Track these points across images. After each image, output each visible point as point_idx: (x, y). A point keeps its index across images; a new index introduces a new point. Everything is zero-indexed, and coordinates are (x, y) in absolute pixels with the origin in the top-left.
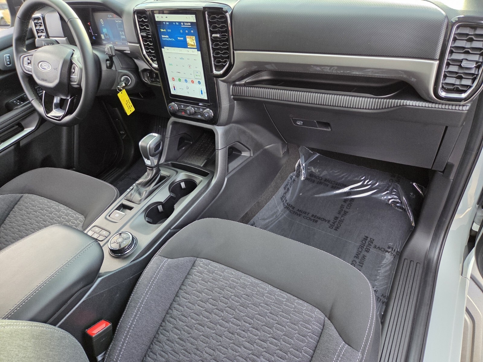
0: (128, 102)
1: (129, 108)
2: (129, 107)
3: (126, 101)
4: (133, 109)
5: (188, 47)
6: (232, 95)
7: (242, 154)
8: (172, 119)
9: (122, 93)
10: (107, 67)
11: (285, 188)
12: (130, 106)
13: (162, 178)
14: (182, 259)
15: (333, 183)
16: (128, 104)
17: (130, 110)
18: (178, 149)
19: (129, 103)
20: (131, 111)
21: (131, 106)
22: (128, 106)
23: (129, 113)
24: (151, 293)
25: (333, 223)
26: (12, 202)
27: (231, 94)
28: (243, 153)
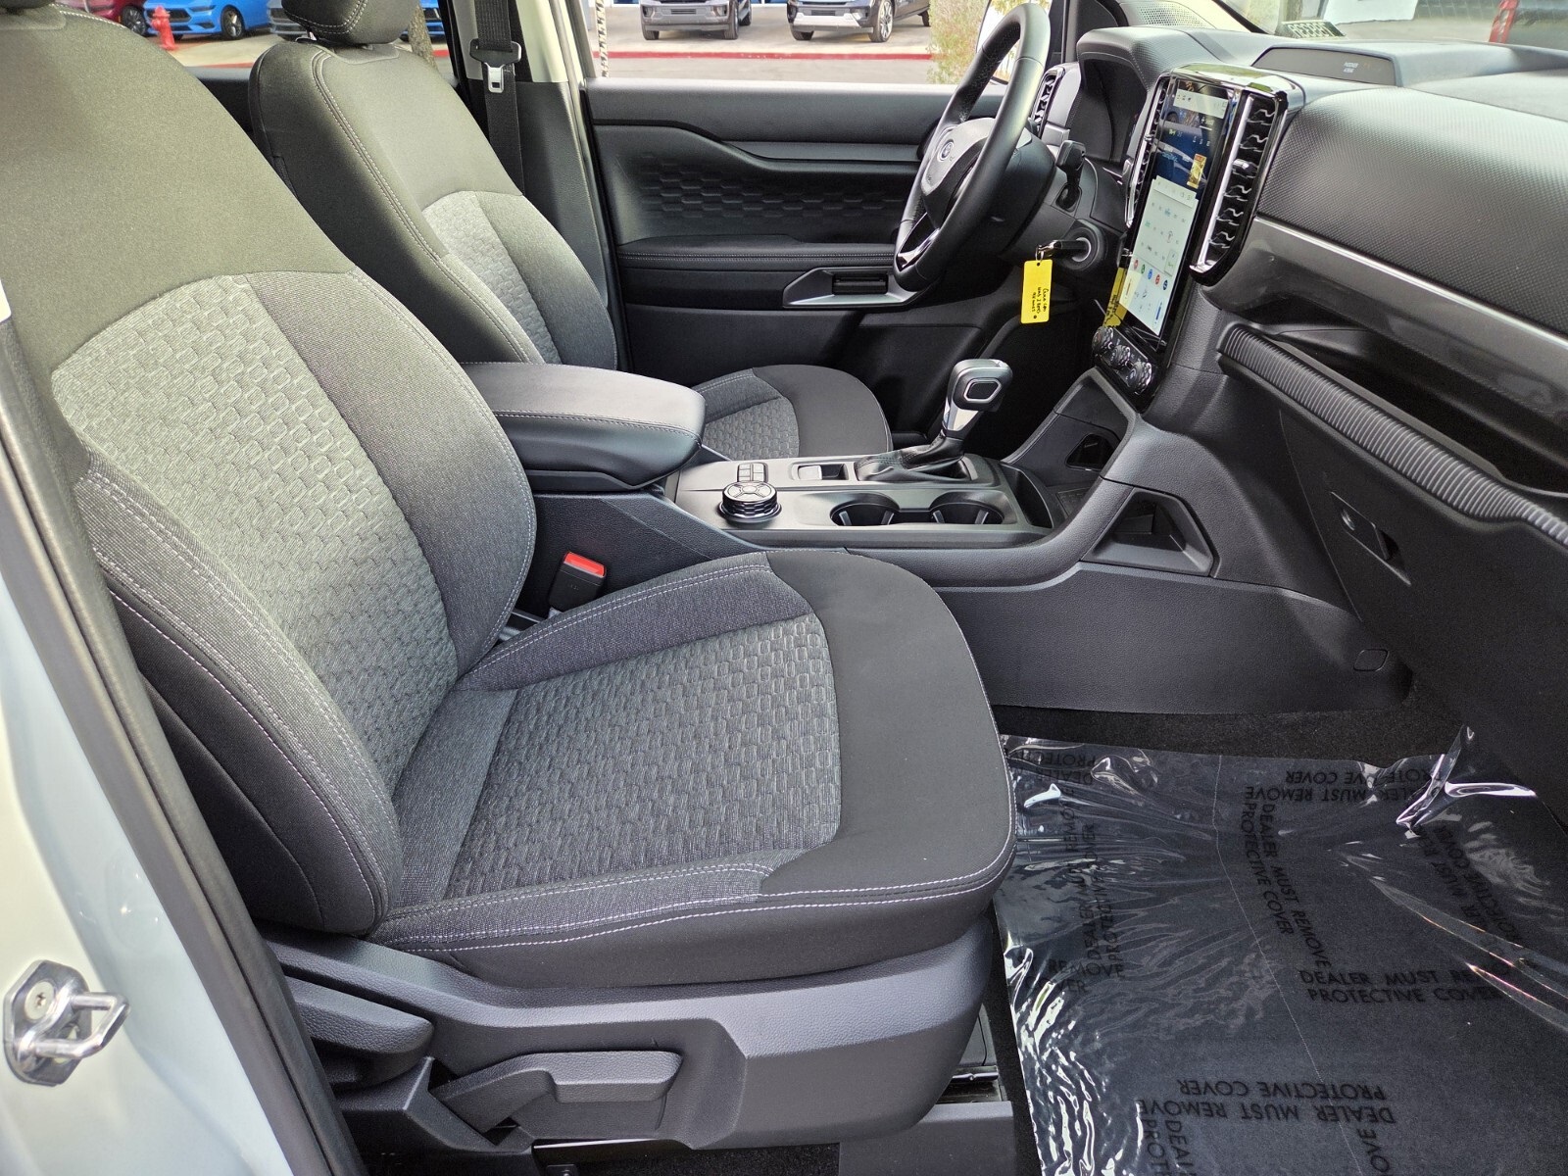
0: (1042, 293)
1: (1036, 309)
2: (1036, 306)
3: (1039, 289)
4: (1043, 317)
5: (1188, 183)
6: (1220, 351)
7: (1184, 552)
8: (1094, 372)
9: (1038, 264)
10: (1058, 201)
11: (1290, 778)
12: (1041, 307)
13: (954, 472)
14: (789, 588)
15: (1488, 902)
16: (1037, 298)
17: (1035, 313)
18: (1071, 460)
19: (1041, 297)
20: (1035, 317)
21: (1045, 307)
22: (1036, 303)
23: (1028, 316)
24: (688, 588)
25: (1330, 975)
26: (757, 395)
27: (1218, 346)
28: (1188, 547)
